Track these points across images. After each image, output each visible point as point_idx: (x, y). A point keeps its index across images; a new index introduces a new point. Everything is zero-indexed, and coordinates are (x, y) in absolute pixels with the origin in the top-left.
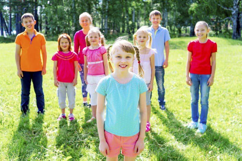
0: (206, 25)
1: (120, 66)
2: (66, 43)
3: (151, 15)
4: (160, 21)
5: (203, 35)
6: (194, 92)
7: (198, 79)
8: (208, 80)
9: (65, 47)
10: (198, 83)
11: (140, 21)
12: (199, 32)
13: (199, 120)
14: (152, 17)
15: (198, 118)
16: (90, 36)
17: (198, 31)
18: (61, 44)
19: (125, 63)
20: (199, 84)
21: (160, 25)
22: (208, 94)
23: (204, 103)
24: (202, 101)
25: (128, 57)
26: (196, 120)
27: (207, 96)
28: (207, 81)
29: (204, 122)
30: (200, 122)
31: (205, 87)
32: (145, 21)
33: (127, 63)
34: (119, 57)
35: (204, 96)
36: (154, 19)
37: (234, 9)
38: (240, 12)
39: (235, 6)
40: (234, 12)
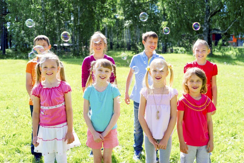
16: (44, 66)
17: (198, 51)
19: (104, 75)
34: (101, 70)
36: (151, 42)
37: (205, 26)
38: (211, 28)
39: (206, 23)
40: (205, 29)
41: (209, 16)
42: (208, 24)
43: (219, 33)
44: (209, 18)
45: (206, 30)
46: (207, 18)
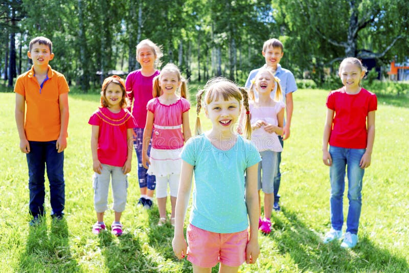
0: (359, 64)
1: (220, 122)
2: (117, 92)
3: (266, 47)
4: (280, 57)
5: (353, 82)
6: (336, 178)
7: (344, 156)
8: (361, 158)
9: (115, 100)
10: (343, 162)
11: (191, 62)
12: (348, 78)
13: (345, 226)
14: (268, 50)
15: (341, 222)
16: (163, 78)
17: (345, 75)
18: (107, 94)
19: (227, 117)
20: (346, 163)
21: (279, 65)
22: (360, 182)
23: (354, 197)
24: (350, 193)
25: (231, 107)
26: (339, 226)
27: (359, 185)
28: (359, 159)
29: (353, 229)
30: (347, 231)
31: (355, 169)
32: (199, 62)
33: (231, 116)
34: (218, 108)
35: (354, 185)
36: (271, 53)
37: (348, 45)
38: (358, 49)
39: (350, 39)
40: (349, 49)
41: (356, 29)
42: (354, 41)
43: (372, 56)
44: (355, 32)
45: (350, 51)
46: (352, 32)
